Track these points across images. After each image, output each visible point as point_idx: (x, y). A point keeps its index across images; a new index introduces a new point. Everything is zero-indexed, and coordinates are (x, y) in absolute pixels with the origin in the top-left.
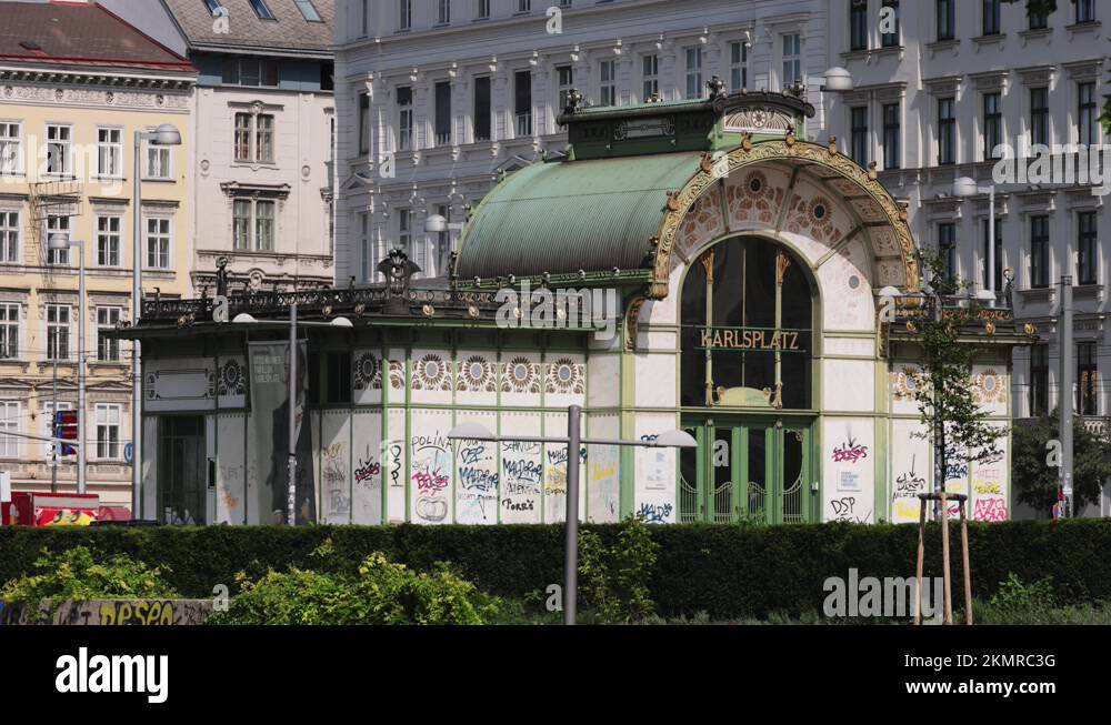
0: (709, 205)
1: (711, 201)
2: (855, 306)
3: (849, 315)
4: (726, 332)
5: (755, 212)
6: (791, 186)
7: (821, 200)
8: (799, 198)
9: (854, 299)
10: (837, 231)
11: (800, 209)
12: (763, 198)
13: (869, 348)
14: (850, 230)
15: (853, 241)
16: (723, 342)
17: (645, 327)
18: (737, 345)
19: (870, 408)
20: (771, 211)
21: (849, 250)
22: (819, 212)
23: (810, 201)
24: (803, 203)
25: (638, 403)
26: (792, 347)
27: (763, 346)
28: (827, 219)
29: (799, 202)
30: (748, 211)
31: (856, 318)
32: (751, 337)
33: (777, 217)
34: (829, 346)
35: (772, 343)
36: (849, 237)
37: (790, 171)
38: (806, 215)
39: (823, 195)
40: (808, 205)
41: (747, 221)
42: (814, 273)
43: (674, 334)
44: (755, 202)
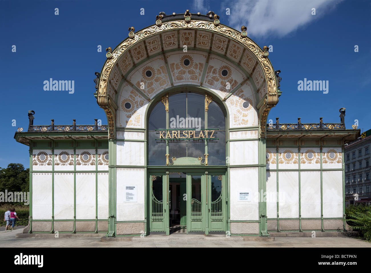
0: (160, 73)
1: (161, 71)
2: (246, 116)
3: (243, 120)
4: (173, 132)
5: (187, 75)
6: (207, 62)
7: (225, 67)
8: (212, 67)
9: (246, 113)
10: (235, 81)
11: (214, 73)
12: (192, 68)
13: (255, 135)
14: (243, 80)
15: (245, 85)
16: (172, 136)
17: (123, 129)
18: (179, 137)
19: (256, 163)
20: (197, 75)
21: (243, 90)
22: (225, 73)
23: (219, 68)
24: (215, 70)
25: (118, 164)
26: (211, 137)
27: (194, 137)
28: (229, 76)
29: (213, 69)
30: (184, 75)
31: (247, 121)
32: (188, 133)
33: (201, 77)
34: (232, 136)
35: (200, 136)
36: (242, 84)
37: (206, 54)
38: (217, 75)
39: (226, 65)
40: (218, 70)
41: (183, 80)
42: (223, 102)
43: (143, 134)
44: (187, 71)
